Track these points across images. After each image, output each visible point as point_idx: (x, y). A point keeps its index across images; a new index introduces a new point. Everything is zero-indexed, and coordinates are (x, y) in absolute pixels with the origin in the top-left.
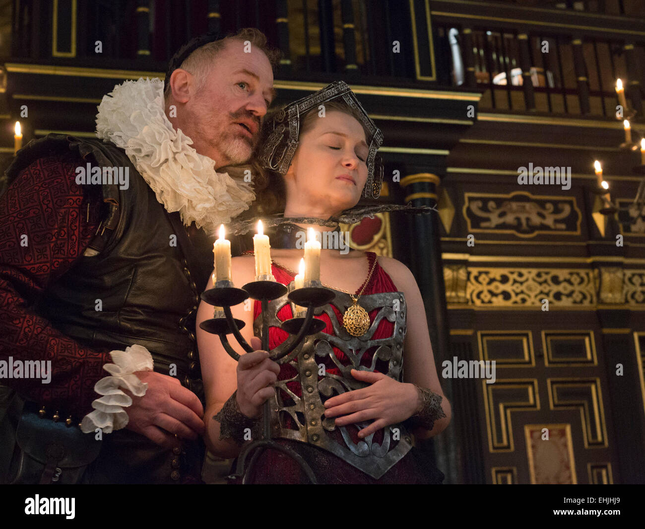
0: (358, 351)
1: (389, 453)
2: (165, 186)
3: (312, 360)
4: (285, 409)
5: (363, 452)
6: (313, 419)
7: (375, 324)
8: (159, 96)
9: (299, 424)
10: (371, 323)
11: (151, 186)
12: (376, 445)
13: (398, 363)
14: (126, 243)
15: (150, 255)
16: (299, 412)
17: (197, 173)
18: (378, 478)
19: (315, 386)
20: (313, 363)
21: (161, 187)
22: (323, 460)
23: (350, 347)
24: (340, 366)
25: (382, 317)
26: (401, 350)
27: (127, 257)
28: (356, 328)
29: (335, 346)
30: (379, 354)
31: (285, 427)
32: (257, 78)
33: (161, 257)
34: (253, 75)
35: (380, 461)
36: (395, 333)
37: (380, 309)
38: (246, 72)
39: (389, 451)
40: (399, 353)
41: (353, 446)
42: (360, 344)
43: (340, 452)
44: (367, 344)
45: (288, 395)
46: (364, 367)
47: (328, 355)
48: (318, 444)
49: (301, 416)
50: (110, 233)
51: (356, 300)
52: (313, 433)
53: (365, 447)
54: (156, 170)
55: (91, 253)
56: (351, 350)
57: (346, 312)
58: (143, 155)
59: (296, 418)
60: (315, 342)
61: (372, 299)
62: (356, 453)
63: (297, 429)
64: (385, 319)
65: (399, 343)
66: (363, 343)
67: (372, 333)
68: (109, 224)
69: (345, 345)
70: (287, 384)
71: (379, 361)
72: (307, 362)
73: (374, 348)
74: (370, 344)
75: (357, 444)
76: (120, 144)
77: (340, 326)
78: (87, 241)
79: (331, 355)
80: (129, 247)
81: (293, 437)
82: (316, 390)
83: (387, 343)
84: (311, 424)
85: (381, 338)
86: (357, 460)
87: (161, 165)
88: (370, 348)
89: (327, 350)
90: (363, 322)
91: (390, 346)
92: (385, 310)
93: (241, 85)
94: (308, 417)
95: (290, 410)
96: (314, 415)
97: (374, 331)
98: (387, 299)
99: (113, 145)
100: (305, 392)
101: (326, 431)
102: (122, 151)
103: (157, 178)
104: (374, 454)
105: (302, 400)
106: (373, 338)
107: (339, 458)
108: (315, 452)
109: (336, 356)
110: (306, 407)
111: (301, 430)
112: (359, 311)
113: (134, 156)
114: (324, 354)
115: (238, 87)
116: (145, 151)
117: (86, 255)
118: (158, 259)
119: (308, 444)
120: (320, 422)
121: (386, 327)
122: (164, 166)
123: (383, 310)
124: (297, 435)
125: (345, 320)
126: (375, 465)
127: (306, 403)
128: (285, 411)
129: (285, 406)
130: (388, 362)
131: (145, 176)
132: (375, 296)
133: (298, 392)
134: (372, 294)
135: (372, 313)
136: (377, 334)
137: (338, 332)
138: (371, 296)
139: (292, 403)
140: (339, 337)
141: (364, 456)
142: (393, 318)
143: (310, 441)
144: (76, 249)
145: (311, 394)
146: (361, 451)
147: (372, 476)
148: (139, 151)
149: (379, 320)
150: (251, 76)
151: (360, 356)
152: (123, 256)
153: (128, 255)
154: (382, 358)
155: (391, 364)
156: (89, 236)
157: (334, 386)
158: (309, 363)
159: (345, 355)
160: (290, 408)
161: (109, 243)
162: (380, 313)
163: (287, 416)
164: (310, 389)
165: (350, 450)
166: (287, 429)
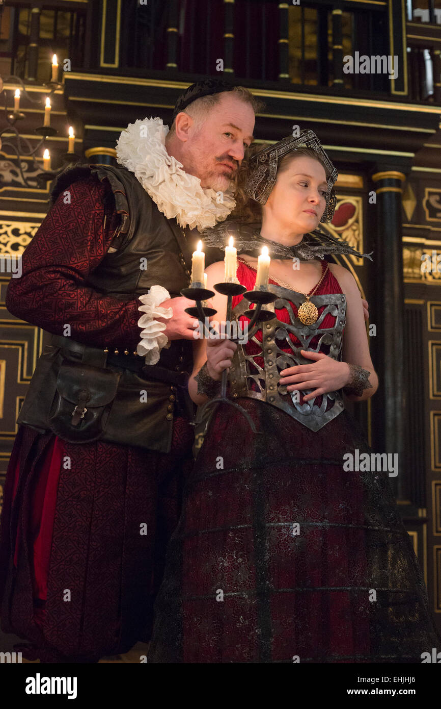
0: (307, 337)
1: (325, 414)
2: (164, 199)
3: (273, 342)
4: (251, 376)
5: (306, 412)
6: (272, 385)
7: (322, 317)
8: (158, 131)
9: (261, 388)
10: (319, 315)
11: (154, 200)
12: (316, 407)
13: (338, 347)
14: (136, 243)
15: (154, 250)
16: (262, 379)
17: (187, 189)
18: (316, 431)
19: (274, 361)
20: (273, 344)
21: (161, 200)
22: (277, 416)
23: (302, 334)
24: (293, 347)
25: (327, 313)
26: (340, 337)
27: (137, 253)
28: (308, 319)
29: (291, 333)
30: (323, 340)
31: (251, 389)
32: (240, 130)
33: (162, 252)
34: (237, 128)
35: (319, 419)
36: (336, 325)
37: (326, 306)
38: (232, 125)
39: (326, 411)
40: (339, 340)
41: (300, 407)
42: (310, 332)
43: (289, 411)
44: (314, 332)
45: (254, 366)
46: (311, 349)
47: (285, 339)
48: (274, 403)
49: (262, 382)
50: (124, 236)
51: (308, 298)
52: (271, 395)
53: (308, 408)
54: (157, 188)
55: (112, 250)
56: (302, 336)
57: (301, 307)
58: (147, 177)
59: (259, 383)
60: (276, 329)
61: (320, 298)
62: (301, 412)
63: (259, 391)
64: (329, 314)
65: (339, 332)
66: (312, 331)
67: (319, 324)
68: (122, 229)
69: (298, 333)
70: (253, 358)
71: (323, 344)
72: (270, 343)
73: (320, 336)
74: (317, 332)
75: (302, 405)
76: (131, 169)
77: (296, 318)
78: (109, 242)
79: (287, 339)
80: (138, 245)
81: (256, 397)
82: (275, 364)
83: (330, 332)
84: (270, 389)
85: (325, 328)
86: (301, 417)
87: (160, 184)
88: (317, 335)
89: (285, 335)
90: (313, 315)
91: (332, 334)
92: (330, 307)
93: (228, 134)
94: (267, 383)
95: (256, 378)
96: (273, 382)
97: (321, 322)
98: (332, 299)
99: (126, 169)
100: (267, 365)
101: (280, 394)
102: (133, 174)
103: (157, 193)
104: (314, 413)
105: (265, 371)
106: (319, 328)
107: (288, 415)
108: (271, 409)
109: (291, 339)
110: (267, 376)
111: (262, 392)
112: (310, 307)
113: (141, 178)
114: (282, 338)
115: (225, 136)
116: (148, 173)
117: (108, 252)
118: (160, 253)
119: (266, 403)
120: (276, 387)
121: (330, 320)
122: (163, 184)
123: (328, 307)
124: (259, 396)
125: (299, 312)
126: (314, 422)
127: (267, 373)
128: (251, 378)
129: (251, 374)
130: (330, 346)
131: (149, 192)
132: (323, 297)
133: (262, 364)
134: (321, 294)
135: (320, 309)
136: (323, 325)
137: (293, 322)
138: (320, 296)
139: (257, 372)
140: (294, 326)
141: (307, 414)
142: (335, 313)
143: (268, 401)
144: (102, 249)
145: (271, 367)
146: (305, 410)
147: (312, 429)
148: (144, 173)
149: (325, 315)
150: (235, 129)
151: (309, 340)
152: (134, 252)
153: (137, 251)
154: (325, 343)
155: (332, 348)
156: (110, 239)
157: (288, 362)
158: (271, 344)
159: (298, 339)
160: (255, 376)
161: (123, 242)
162: (326, 309)
163: (252, 381)
164: (270, 363)
165: (296, 409)
166: (253, 391)
